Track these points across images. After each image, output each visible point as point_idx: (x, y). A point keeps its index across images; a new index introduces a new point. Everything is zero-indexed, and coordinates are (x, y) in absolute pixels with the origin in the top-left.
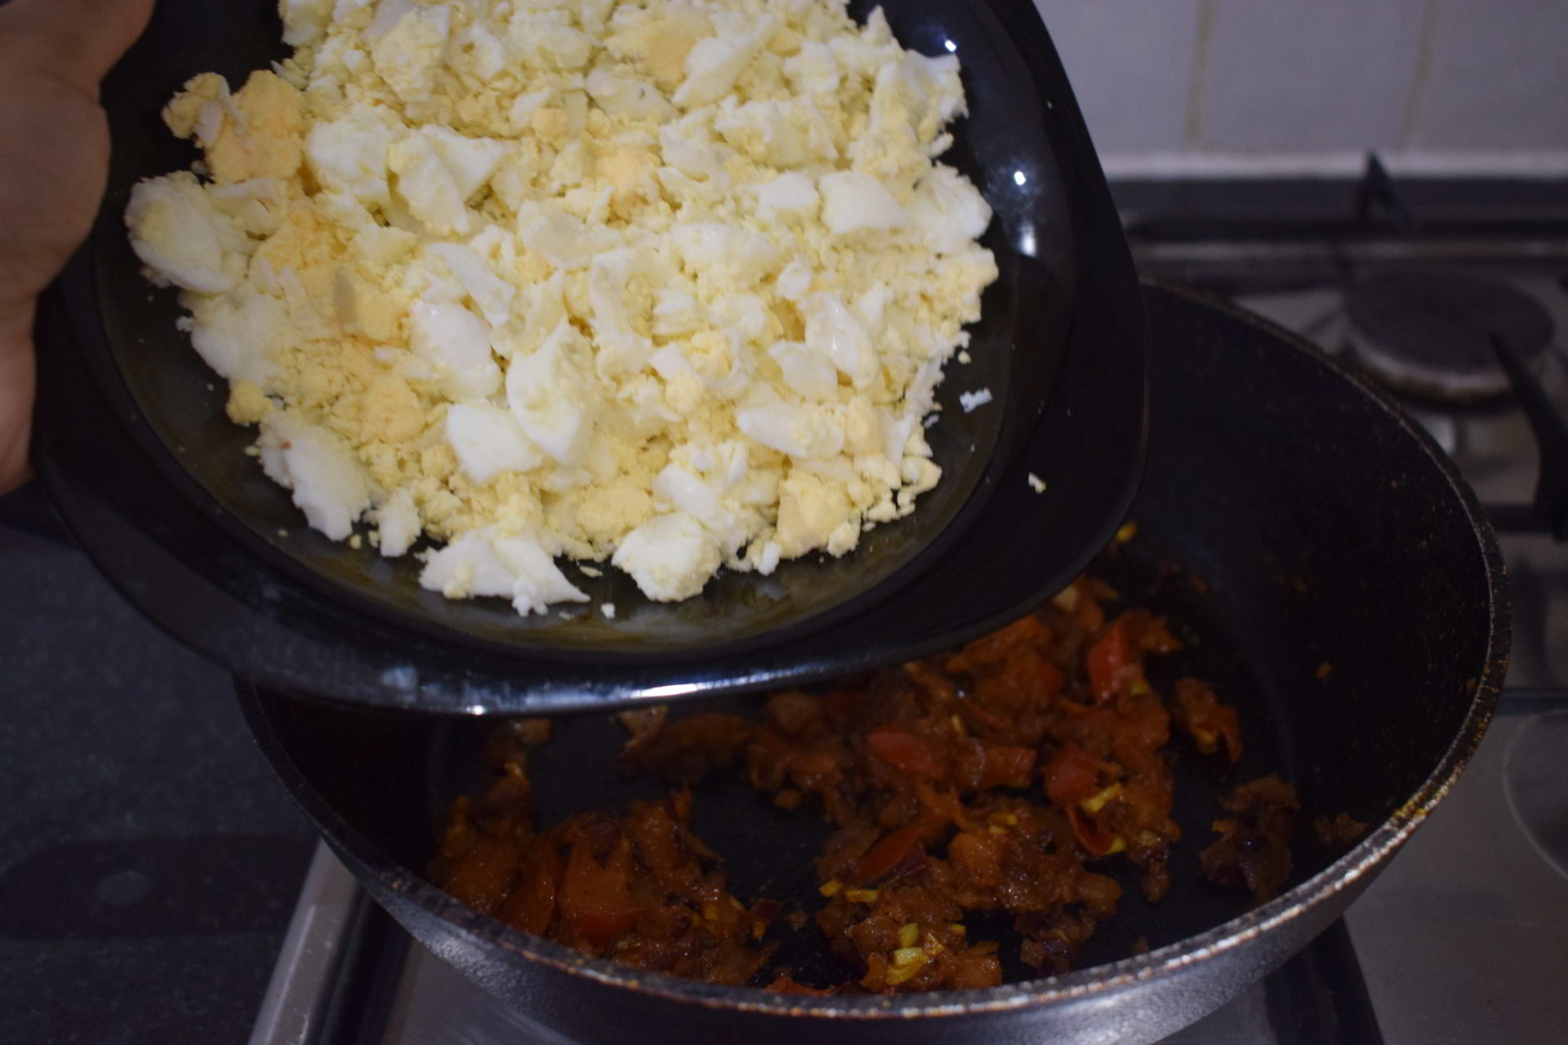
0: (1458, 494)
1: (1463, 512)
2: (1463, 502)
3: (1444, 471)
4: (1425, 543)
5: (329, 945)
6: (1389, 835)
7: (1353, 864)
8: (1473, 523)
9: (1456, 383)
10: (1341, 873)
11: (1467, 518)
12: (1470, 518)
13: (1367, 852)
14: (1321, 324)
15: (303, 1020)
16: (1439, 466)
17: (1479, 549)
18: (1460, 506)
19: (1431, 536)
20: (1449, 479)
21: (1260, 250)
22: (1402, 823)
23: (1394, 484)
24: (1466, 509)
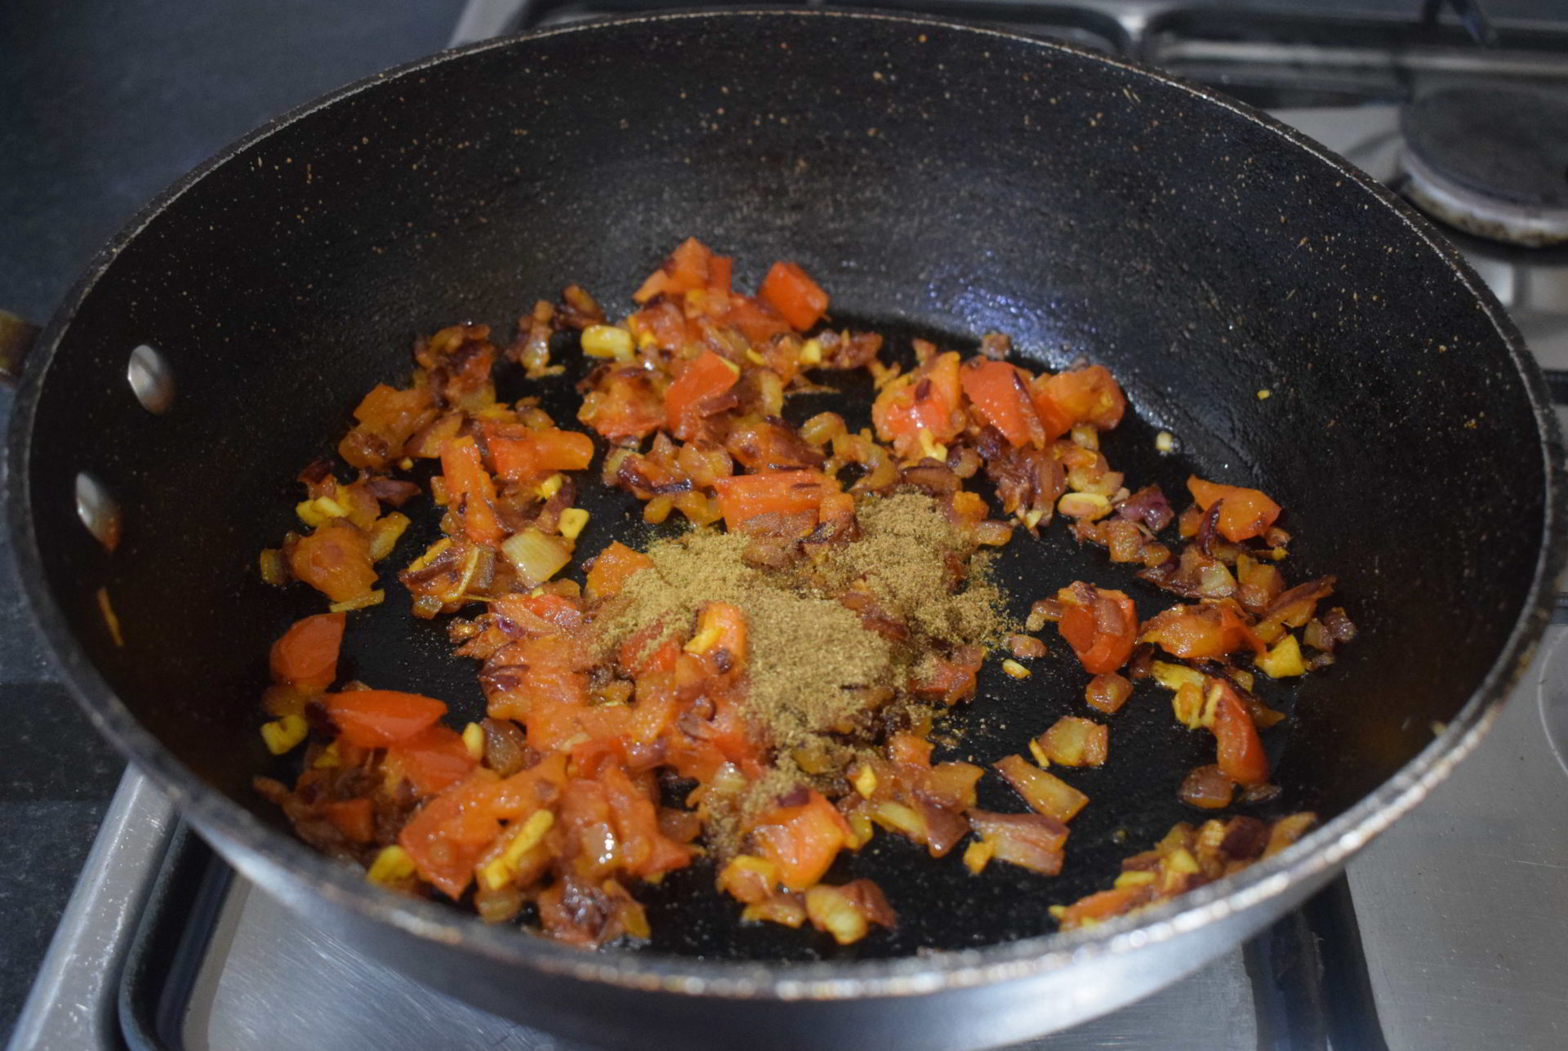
0: (1519, 367)
1: (1523, 388)
2: (1523, 376)
3: (1504, 338)
4: (1473, 421)
5: (156, 823)
6: (1400, 792)
7: (1354, 826)
8: (1534, 404)
9: (1522, 224)
10: (1336, 838)
11: (1527, 397)
12: (1531, 397)
13: (1371, 813)
14: (1371, 145)
15: (117, 914)
16: (1499, 330)
17: (1538, 436)
18: (1520, 381)
19: (1482, 414)
20: (1509, 347)
21: (1309, 54)
22: (1418, 778)
23: (1443, 348)
24: (1527, 384)
